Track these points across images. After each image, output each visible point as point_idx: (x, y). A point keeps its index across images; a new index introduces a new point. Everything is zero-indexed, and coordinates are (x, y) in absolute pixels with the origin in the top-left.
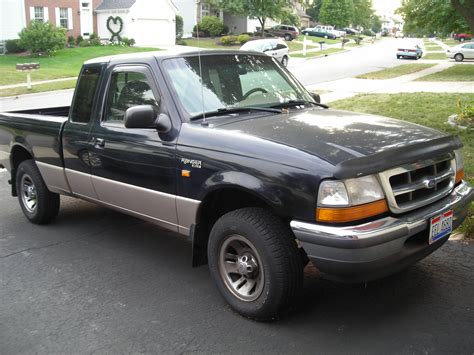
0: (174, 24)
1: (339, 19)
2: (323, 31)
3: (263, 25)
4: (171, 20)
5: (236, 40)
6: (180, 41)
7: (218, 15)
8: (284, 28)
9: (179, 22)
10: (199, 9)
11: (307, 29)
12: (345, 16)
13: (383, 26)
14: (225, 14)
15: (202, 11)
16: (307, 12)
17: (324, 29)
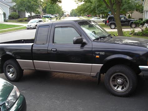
0: (3, 15)
1: (52, 12)
2: (48, 16)
3: (31, 15)
4: (2, 14)
5: (23, 20)
6: (5, 21)
7: (16, 12)
8: (37, 15)
9: (4, 14)
10: (10, 10)
11: (43, 16)
12: (54, 11)
13: (64, 14)
14: (18, 11)
15: (11, 11)
16: (42, 10)
17: (49, 15)
